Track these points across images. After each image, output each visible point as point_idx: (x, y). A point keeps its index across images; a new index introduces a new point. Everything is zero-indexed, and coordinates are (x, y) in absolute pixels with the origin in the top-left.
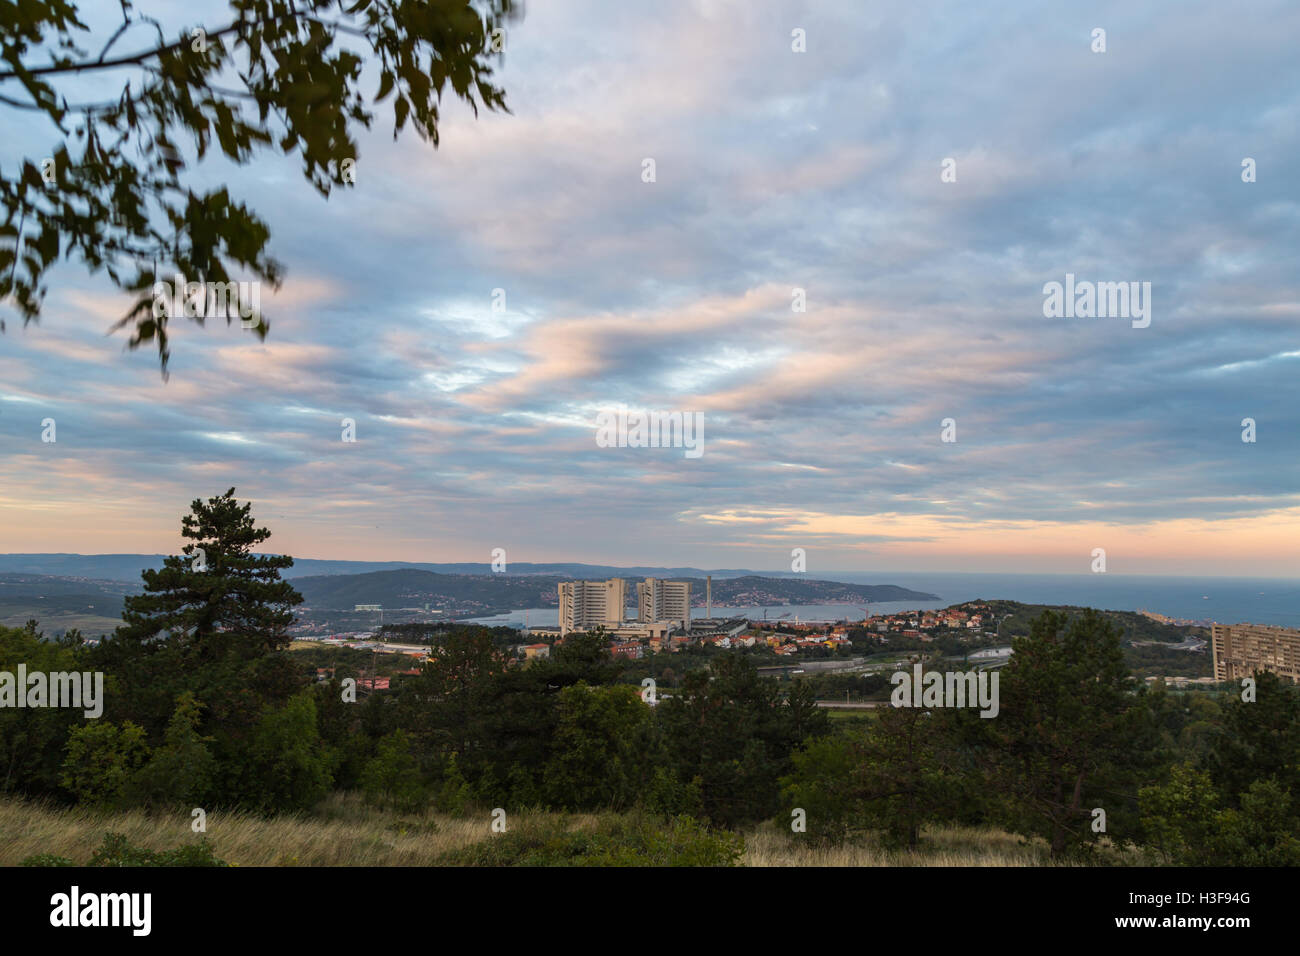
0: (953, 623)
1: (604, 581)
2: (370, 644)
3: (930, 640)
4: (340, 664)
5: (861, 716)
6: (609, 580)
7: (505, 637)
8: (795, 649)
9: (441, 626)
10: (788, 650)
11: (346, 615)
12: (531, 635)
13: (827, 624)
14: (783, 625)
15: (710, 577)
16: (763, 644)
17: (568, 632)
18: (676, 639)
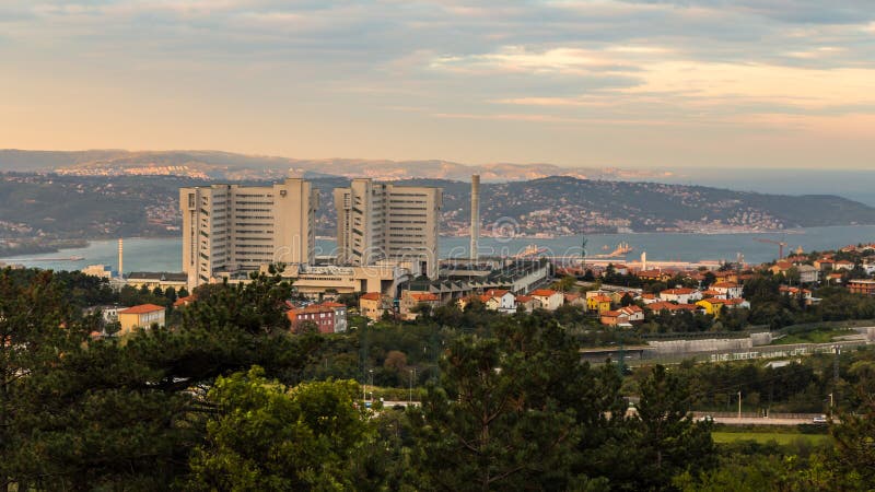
1: (269, 184)
5: (762, 439)
6: (281, 182)
7: (78, 292)
8: (641, 316)
10: (627, 318)
12: (128, 289)
13: (703, 269)
14: (617, 271)
15: (477, 178)
16: (580, 308)
17: (202, 282)
18: (411, 297)
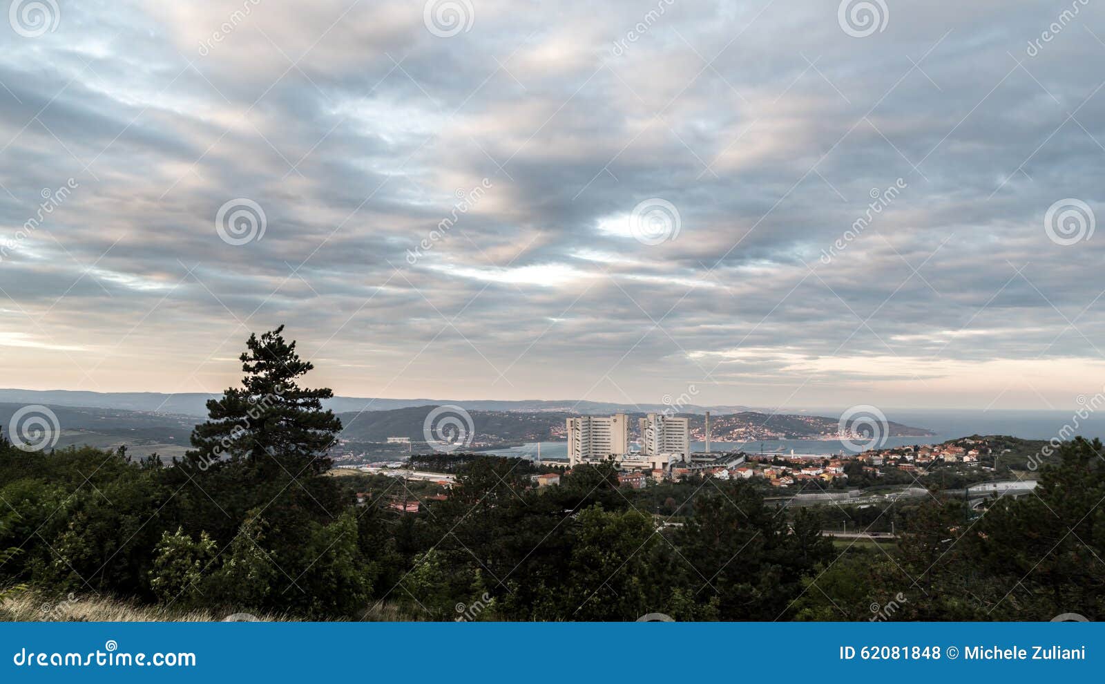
0: (949, 457)
1: (608, 416)
2: (402, 473)
3: (926, 473)
4: (376, 489)
5: (857, 545)
6: (614, 415)
7: (519, 467)
8: (792, 482)
9: (462, 457)
10: (785, 482)
11: (380, 446)
12: (542, 466)
13: (823, 458)
14: (779, 459)
15: (708, 413)
16: (761, 477)
17: (577, 463)
18: (677, 471)
